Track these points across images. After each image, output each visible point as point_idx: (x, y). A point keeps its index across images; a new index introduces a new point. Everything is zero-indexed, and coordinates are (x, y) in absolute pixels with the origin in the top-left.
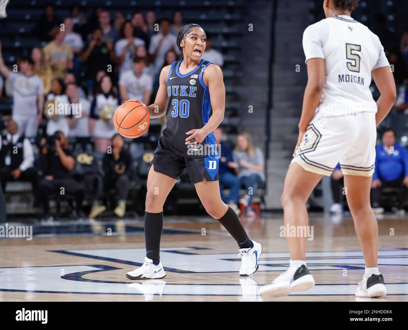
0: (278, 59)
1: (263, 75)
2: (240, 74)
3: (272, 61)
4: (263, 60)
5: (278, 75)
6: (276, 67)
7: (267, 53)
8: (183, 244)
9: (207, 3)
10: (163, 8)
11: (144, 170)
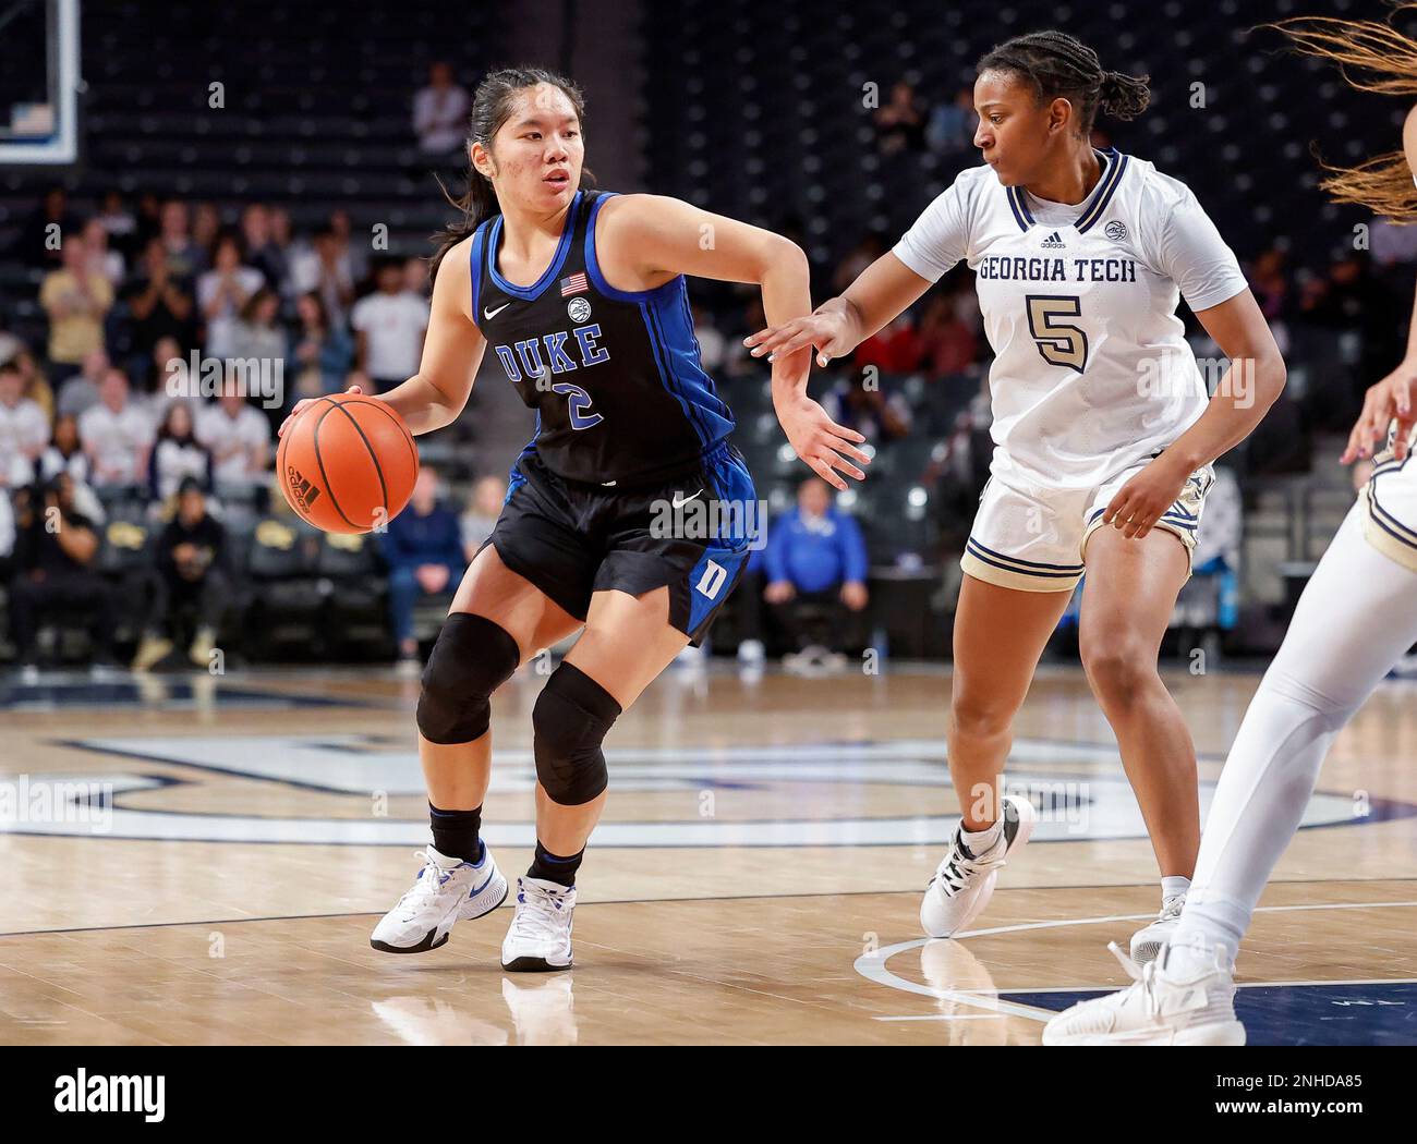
8: (346, 729)
9: (406, 187)
10: (307, 197)
11: (260, 562)
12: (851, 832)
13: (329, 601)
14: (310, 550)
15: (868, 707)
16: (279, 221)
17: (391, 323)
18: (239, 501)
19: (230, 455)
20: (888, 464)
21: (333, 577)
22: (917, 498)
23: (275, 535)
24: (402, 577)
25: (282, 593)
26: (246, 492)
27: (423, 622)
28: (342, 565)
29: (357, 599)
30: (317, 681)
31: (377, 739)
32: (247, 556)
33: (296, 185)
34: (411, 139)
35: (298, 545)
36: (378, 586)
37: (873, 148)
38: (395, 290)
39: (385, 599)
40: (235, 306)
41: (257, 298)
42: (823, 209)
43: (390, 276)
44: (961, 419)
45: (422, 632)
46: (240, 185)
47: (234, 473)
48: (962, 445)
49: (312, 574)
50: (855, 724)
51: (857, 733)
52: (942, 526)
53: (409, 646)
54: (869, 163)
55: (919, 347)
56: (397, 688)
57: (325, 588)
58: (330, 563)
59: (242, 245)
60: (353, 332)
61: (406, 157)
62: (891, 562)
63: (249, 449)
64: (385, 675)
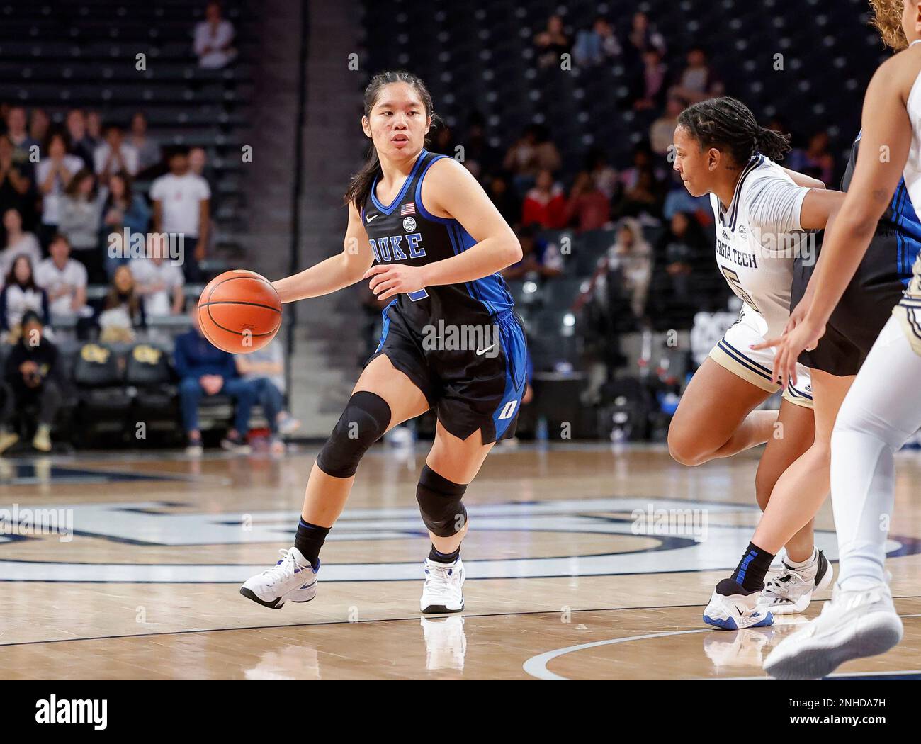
0: (308, 188)
1: (285, 215)
2: (244, 214)
3: (297, 191)
4: (282, 190)
5: (307, 214)
6: (305, 201)
7: (290, 179)
8: (148, 497)
9: (189, 95)
10: (114, 103)
11: (83, 374)
12: (523, 568)
13: (135, 401)
14: (121, 364)
15: (535, 475)
16: (94, 121)
17: (179, 196)
18: (66, 329)
19: (60, 295)
20: (547, 296)
21: (137, 384)
22: (569, 320)
23: (94, 354)
24: (189, 384)
25: (100, 396)
26: (72, 322)
27: (205, 417)
28: (144, 375)
29: (155, 400)
30: (126, 462)
31: (171, 504)
32: (73, 371)
33: (107, 94)
34: (193, 59)
35: (111, 360)
36: (173, 391)
37: (533, 63)
38: (181, 172)
39: (177, 399)
40: (61, 185)
41: (78, 178)
42: (497, 108)
43: (178, 161)
44: (601, 262)
45: (205, 424)
46: (65, 95)
47: (62, 308)
48: (601, 282)
49: (123, 383)
50: (525, 488)
51: (527, 495)
52: (587, 341)
53: (195, 435)
54: (531, 74)
55: (569, 209)
56: (187, 465)
57: (132, 392)
58: (135, 374)
59: (67, 139)
60: (150, 202)
61: (188, 74)
62: (551, 369)
63: (73, 292)
64: (178, 457)
